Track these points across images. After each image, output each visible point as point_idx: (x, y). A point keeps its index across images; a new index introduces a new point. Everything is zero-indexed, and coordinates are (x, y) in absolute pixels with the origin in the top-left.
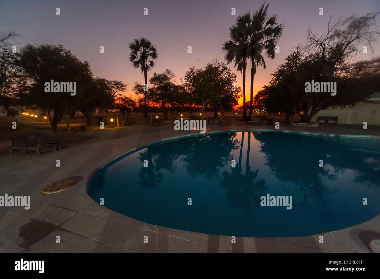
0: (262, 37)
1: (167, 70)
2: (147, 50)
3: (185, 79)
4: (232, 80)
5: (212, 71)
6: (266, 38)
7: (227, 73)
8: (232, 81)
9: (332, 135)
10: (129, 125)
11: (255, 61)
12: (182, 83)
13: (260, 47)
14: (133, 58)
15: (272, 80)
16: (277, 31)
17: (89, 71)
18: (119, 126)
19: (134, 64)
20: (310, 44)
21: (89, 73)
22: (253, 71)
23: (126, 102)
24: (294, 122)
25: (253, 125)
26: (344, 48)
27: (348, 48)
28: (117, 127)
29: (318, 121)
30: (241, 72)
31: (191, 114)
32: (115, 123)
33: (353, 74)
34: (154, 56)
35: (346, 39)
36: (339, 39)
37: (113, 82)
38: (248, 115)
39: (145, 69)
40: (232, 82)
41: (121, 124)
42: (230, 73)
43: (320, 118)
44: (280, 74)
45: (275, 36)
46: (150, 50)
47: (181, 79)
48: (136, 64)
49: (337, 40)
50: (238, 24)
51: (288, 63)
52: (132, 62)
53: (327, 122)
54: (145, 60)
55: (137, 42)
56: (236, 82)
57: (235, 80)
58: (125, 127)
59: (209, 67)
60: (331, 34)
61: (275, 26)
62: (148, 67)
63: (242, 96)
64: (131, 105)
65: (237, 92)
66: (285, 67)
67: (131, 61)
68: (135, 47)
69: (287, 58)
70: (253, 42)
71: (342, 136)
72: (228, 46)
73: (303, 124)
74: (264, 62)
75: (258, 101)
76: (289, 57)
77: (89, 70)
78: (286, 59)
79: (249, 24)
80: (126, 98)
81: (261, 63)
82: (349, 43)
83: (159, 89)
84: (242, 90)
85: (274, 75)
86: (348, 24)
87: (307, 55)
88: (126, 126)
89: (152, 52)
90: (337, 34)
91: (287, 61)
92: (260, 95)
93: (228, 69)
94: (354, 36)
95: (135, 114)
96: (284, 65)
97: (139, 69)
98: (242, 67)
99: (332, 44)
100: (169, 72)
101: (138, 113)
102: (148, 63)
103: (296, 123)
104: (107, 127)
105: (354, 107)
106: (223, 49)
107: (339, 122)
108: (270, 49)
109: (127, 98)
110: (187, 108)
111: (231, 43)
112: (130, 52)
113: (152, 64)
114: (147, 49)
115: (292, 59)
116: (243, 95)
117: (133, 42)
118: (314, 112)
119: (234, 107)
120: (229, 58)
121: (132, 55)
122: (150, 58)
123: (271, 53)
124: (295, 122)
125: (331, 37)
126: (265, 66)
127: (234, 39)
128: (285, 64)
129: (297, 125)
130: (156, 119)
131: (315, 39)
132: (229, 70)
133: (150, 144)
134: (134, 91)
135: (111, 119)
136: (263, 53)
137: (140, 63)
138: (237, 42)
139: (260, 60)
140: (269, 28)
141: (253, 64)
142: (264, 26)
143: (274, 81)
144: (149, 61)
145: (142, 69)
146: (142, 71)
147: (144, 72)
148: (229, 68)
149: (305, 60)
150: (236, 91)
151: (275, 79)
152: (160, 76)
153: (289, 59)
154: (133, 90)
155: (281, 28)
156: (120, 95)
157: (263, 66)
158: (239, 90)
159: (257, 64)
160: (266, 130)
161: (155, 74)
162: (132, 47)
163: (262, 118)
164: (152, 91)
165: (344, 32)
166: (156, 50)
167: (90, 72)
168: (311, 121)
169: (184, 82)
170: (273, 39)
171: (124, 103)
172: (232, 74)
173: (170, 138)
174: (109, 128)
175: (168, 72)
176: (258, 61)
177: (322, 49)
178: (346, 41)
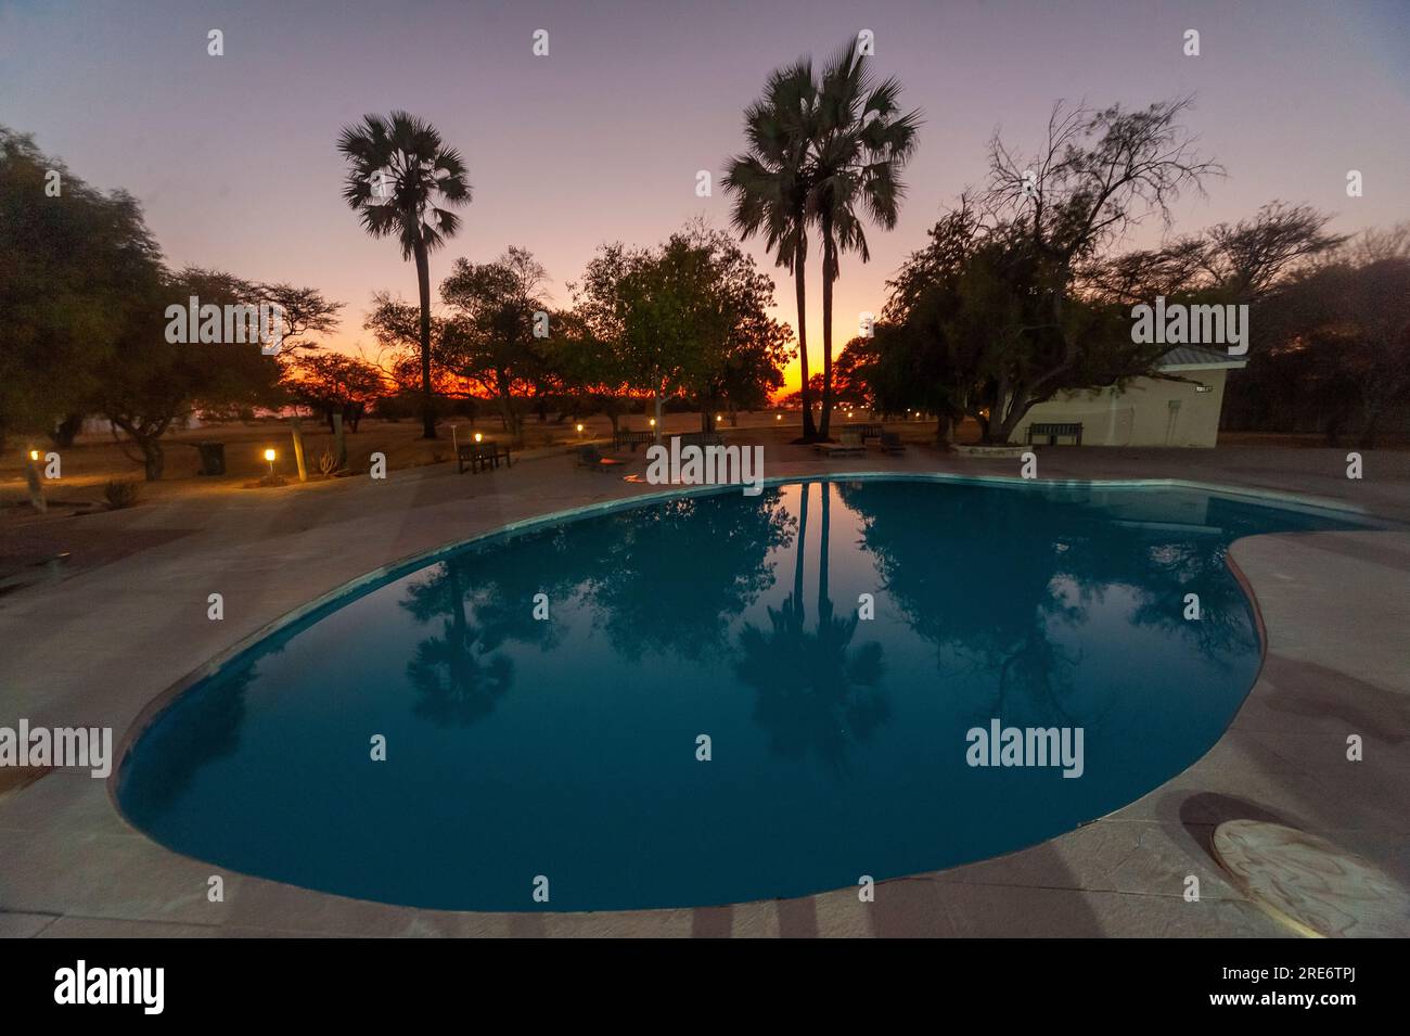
0: (855, 152)
1: (513, 251)
2: (424, 166)
3: (587, 287)
4: (760, 299)
5: (685, 261)
6: (866, 156)
7: (740, 271)
8: (760, 303)
9: (1072, 483)
10: (352, 474)
11: (836, 236)
12: (576, 304)
13: (849, 187)
14: (360, 192)
15: (890, 303)
16: (901, 136)
17: (140, 235)
18: (308, 480)
19: (366, 217)
20: (999, 186)
21: (142, 246)
22: (831, 270)
23: (340, 375)
24: (962, 444)
25: (835, 457)
26: (1093, 207)
27: (1104, 207)
28: (299, 480)
29: (1030, 440)
30: (788, 270)
31: (615, 423)
32: (286, 467)
33: (1117, 291)
34: (456, 190)
35: (1099, 178)
36: (1081, 179)
37: (271, 290)
38: (817, 423)
39: (418, 244)
40: (762, 306)
41: (314, 470)
42: (751, 272)
43: (1036, 429)
44: (914, 282)
45: (893, 152)
46: (437, 167)
47: (571, 287)
48: (379, 219)
49: (1073, 181)
50: (774, 98)
51: (937, 247)
52: (360, 211)
53: (1053, 440)
54: (415, 207)
55: (377, 127)
56: (775, 305)
57: (770, 298)
58: (334, 481)
59: (678, 248)
60: (1058, 159)
61: (892, 119)
62: (431, 235)
63: (795, 357)
64: (363, 389)
65: (779, 342)
66: (928, 258)
67: (355, 204)
68: (369, 148)
69: (933, 231)
70: (826, 168)
71: (1096, 483)
72: (742, 174)
73: (988, 449)
74: (863, 239)
75: (848, 375)
76: (938, 227)
77: (141, 232)
78: (930, 233)
79: (810, 103)
80: (337, 359)
81: (854, 242)
82: (1106, 193)
83: (481, 324)
84: (796, 334)
85: (896, 284)
86: (1102, 132)
87: (991, 222)
88: (339, 476)
89: (444, 173)
90: (1075, 162)
91: (931, 240)
92: (856, 352)
93: (745, 258)
94: (1120, 171)
95: (384, 424)
96: (926, 253)
97: (393, 239)
98: (792, 253)
99: (1061, 192)
100: (520, 258)
101: (396, 422)
102: (429, 219)
103: (968, 448)
104: (247, 487)
105: (1123, 392)
106: (725, 182)
107: (1084, 442)
108: (881, 197)
109: (345, 361)
110: (599, 398)
111: (752, 163)
112: (347, 166)
113: (448, 223)
114: (425, 161)
115: (948, 235)
116: (799, 351)
117: (357, 123)
118: (1019, 410)
119: (769, 393)
120: (747, 217)
121: (356, 181)
122: (437, 199)
123: (886, 211)
124: (966, 445)
125: (1059, 168)
126: (866, 255)
127: (762, 148)
128: (930, 249)
129: (971, 452)
130: (476, 444)
131: (1012, 171)
132: (748, 263)
133: (449, 549)
134: (371, 331)
135: (266, 447)
136: (861, 208)
137: (398, 215)
138: (771, 162)
139: (851, 232)
140: (875, 123)
141: (829, 245)
142: (858, 112)
143: (897, 306)
144: (436, 210)
145: (403, 239)
146: (407, 251)
147: (412, 255)
148: (749, 256)
149: (986, 238)
150: (776, 339)
151: (900, 299)
152: (483, 273)
153: (938, 233)
154: (366, 326)
155: (910, 128)
156: (311, 346)
157: (859, 254)
158: (786, 336)
159: (843, 245)
160: (881, 473)
161: (462, 263)
162: (354, 145)
163: (864, 431)
164: (451, 330)
165: (1091, 157)
166: (462, 170)
167: (147, 242)
168: (1009, 440)
169: (584, 298)
170: (890, 162)
171: (331, 382)
172: (761, 276)
173: (533, 520)
174: (257, 491)
175: (519, 260)
176: (843, 237)
177: (1034, 208)
178: (1097, 186)
